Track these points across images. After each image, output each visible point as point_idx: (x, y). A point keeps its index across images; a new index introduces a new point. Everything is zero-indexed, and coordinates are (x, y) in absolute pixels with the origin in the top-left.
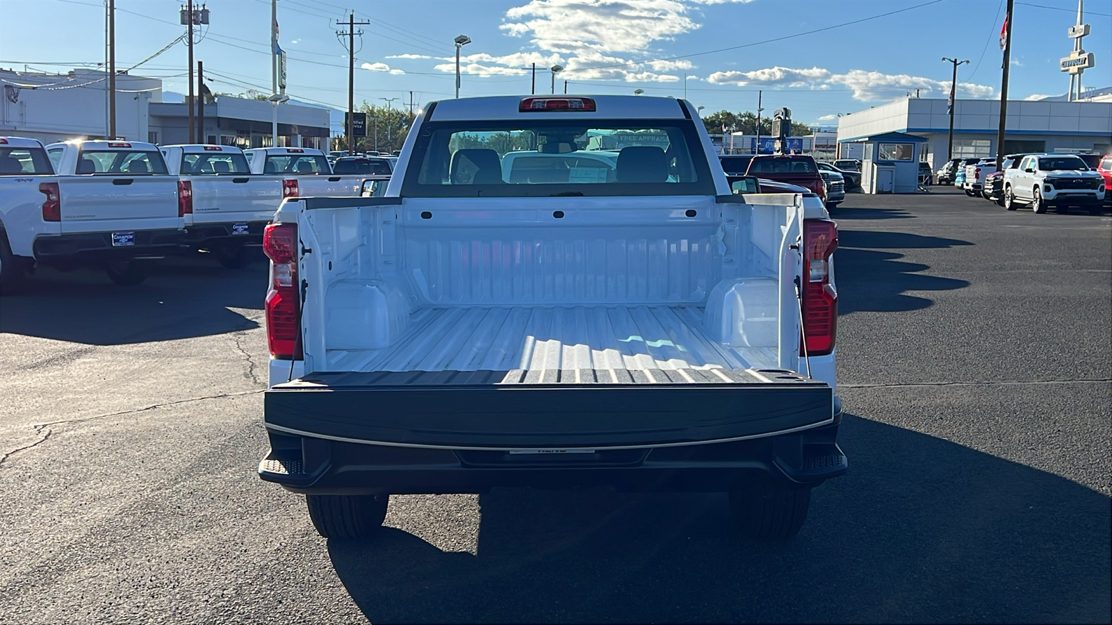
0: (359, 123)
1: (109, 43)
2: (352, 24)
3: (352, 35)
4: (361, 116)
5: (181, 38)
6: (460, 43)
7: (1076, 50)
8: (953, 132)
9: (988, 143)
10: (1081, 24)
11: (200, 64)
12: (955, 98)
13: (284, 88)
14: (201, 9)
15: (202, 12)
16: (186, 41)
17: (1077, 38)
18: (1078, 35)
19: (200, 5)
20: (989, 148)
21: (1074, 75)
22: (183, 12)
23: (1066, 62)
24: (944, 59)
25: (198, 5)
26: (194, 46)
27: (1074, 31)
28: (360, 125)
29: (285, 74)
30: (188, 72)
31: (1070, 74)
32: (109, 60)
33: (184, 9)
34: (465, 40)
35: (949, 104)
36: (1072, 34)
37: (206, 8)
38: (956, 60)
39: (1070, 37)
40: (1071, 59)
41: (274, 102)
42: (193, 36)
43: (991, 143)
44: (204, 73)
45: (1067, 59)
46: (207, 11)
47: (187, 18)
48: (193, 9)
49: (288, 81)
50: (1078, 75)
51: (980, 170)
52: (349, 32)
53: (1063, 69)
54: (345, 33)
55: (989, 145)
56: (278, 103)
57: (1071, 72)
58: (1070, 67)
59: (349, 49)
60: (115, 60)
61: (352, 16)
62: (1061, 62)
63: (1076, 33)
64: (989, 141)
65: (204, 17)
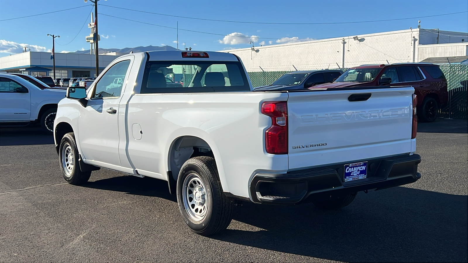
7: (92, 33)
8: (55, 67)
9: (66, 72)
10: (93, 22)
12: (55, 52)
17: (92, 28)
18: (92, 27)
20: (67, 74)
21: (92, 43)
23: (88, 38)
24: (48, 35)
27: (90, 25)
31: (91, 43)
35: (52, 54)
36: (90, 27)
38: (53, 35)
39: (89, 27)
40: (90, 37)
43: (68, 72)
45: (89, 37)
50: (94, 44)
51: (86, 83)
53: (87, 41)
55: (67, 73)
57: (91, 42)
58: (90, 40)
62: (86, 38)
63: (91, 26)
64: (67, 71)
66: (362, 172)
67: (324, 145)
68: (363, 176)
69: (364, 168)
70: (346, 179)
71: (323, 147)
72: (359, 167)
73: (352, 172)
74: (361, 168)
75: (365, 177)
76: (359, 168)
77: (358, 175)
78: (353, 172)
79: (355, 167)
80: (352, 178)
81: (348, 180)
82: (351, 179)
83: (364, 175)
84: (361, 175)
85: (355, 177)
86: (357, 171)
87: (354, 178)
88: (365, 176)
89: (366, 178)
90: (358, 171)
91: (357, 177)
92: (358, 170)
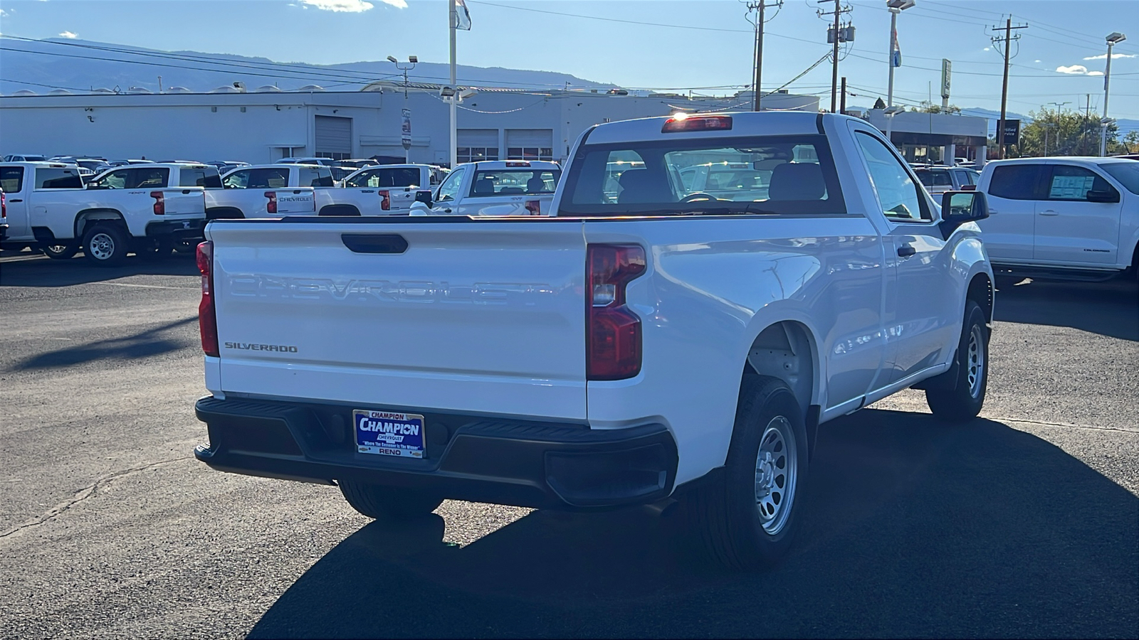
0: (1012, 130)
1: (756, 66)
2: (1008, 29)
3: (1007, 40)
4: (1015, 124)
5: (826, 56)
6: (1113, 41)
11: (844, 80)
13: (948, 97)
14: (847, 26)
15: (847, 29)
16: (831, 58)
19: (846, 23)
22: (830, 31)
25: (844, 23)
26: (838, 63)
28: (1013, 132)
29: (949, 84)
30: (831, 88)
32: (755, 82)
33: (832, 27)
34: (1119, 38)
37: (852, 25)
41: (888, 115)
42: (839, 53)
44: (847, 89)
46: (853, 28)
47: (833, 37)
48: (839, 28)
49: (951, 92)
52: (1005, 38)
54: (1001, 38)
56: (893, 114)
59: (1005, 55)
60: (762, 82)
61: (1009, 21)
65: (848, 34)
66: (409, 440)
67: (290, 350)
68: (413, 452)
69: (414, 430)
70: (360, 447)
71: (288, 355)
72: (399, 425)
73: (379, 432)
74: (407, 429)
75: (420, 455)
76: (402, 427)
77: (398, 446)
78: (384, 433)
79: (389, 421)
80: (379, 448)
81: (367, 450)
82: (376, 450)
83: (416, 448)
84: (408, 447)
85: (389, 449)
86: (395, 434)
87: (384, 449)
88: (420, 452)
89: (423, 458)
90: (398, 433)
91: (396, 450)
92: (398, 431)
